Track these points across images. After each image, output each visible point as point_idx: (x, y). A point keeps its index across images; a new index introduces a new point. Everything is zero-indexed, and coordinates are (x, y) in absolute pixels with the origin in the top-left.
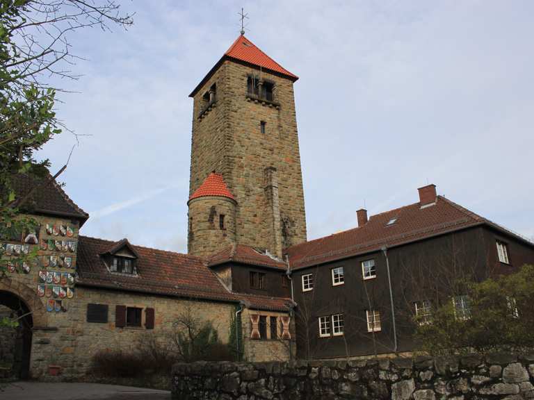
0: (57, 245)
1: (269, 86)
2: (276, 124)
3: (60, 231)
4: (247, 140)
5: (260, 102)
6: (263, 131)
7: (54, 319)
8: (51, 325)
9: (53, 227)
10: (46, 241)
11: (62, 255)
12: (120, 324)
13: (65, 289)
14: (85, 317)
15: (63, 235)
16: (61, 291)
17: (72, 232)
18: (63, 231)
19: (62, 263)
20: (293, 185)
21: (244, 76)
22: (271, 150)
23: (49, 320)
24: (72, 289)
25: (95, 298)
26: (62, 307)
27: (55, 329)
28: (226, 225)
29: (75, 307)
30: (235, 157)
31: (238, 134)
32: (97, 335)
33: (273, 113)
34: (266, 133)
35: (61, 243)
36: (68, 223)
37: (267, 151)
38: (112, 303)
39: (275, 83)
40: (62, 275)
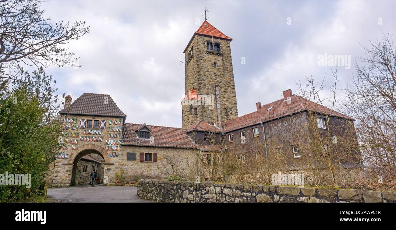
0: (113, 129)
1: (218, 45)
2: (221, 63)
3: (115, 123)
4: (208, 72)
5: (213, 53)
6: (215, 67)
7: (113, 160)
8: (111, 162)
9: (111, 121)
10: (109, 128)
11: (116, 133)
12: (142, 161)
13: (117, 147)
14: (126, 158)
15: (116, 125)
16: (116, 148)
17: (119, 123)
18: (116, 123)
19: (115, 136)
20: (230, 92)
21: (205, 42)
22: (219, 76)
23: (111, 160)
24: (120, 147)
25: (131, 150)
26: (116, 155)
27: (113, 164)
28: (198, 113)
29: (121, 154)
30: (202, 81)
31: (203, 70)
32: (131, 166)
33: (220, 58)
34: (217, 68)
35: (115, 128)
36: (118, 119)
37: (217, 77)
38: (138, 152)
39: (221, 43)
40: (116, 141)
